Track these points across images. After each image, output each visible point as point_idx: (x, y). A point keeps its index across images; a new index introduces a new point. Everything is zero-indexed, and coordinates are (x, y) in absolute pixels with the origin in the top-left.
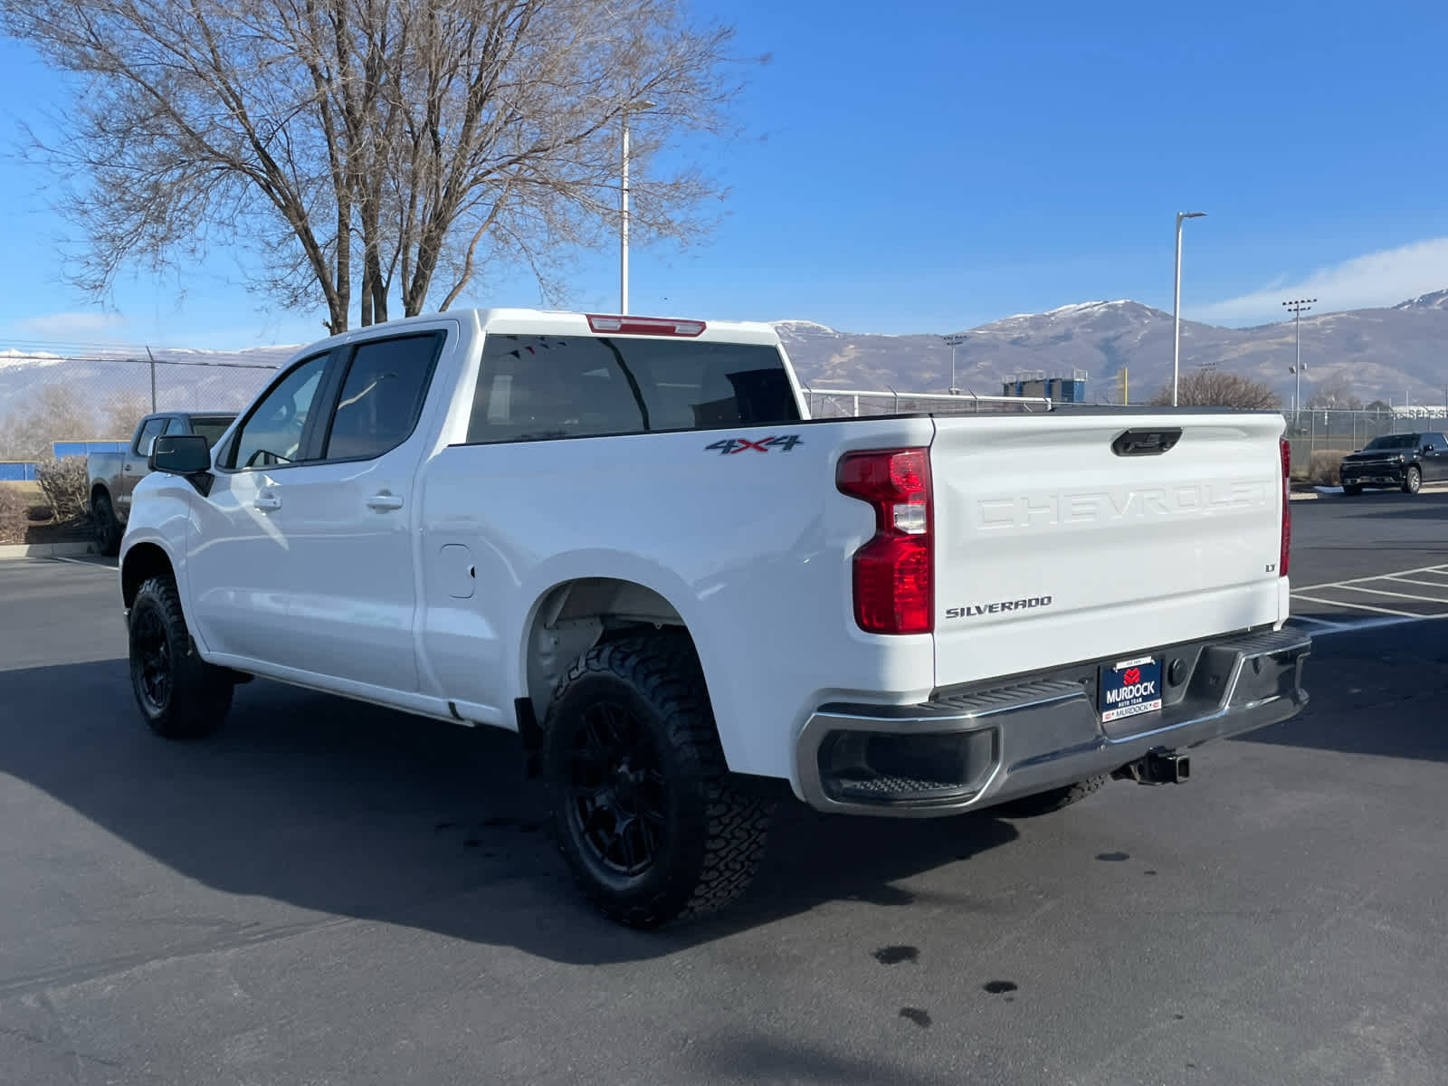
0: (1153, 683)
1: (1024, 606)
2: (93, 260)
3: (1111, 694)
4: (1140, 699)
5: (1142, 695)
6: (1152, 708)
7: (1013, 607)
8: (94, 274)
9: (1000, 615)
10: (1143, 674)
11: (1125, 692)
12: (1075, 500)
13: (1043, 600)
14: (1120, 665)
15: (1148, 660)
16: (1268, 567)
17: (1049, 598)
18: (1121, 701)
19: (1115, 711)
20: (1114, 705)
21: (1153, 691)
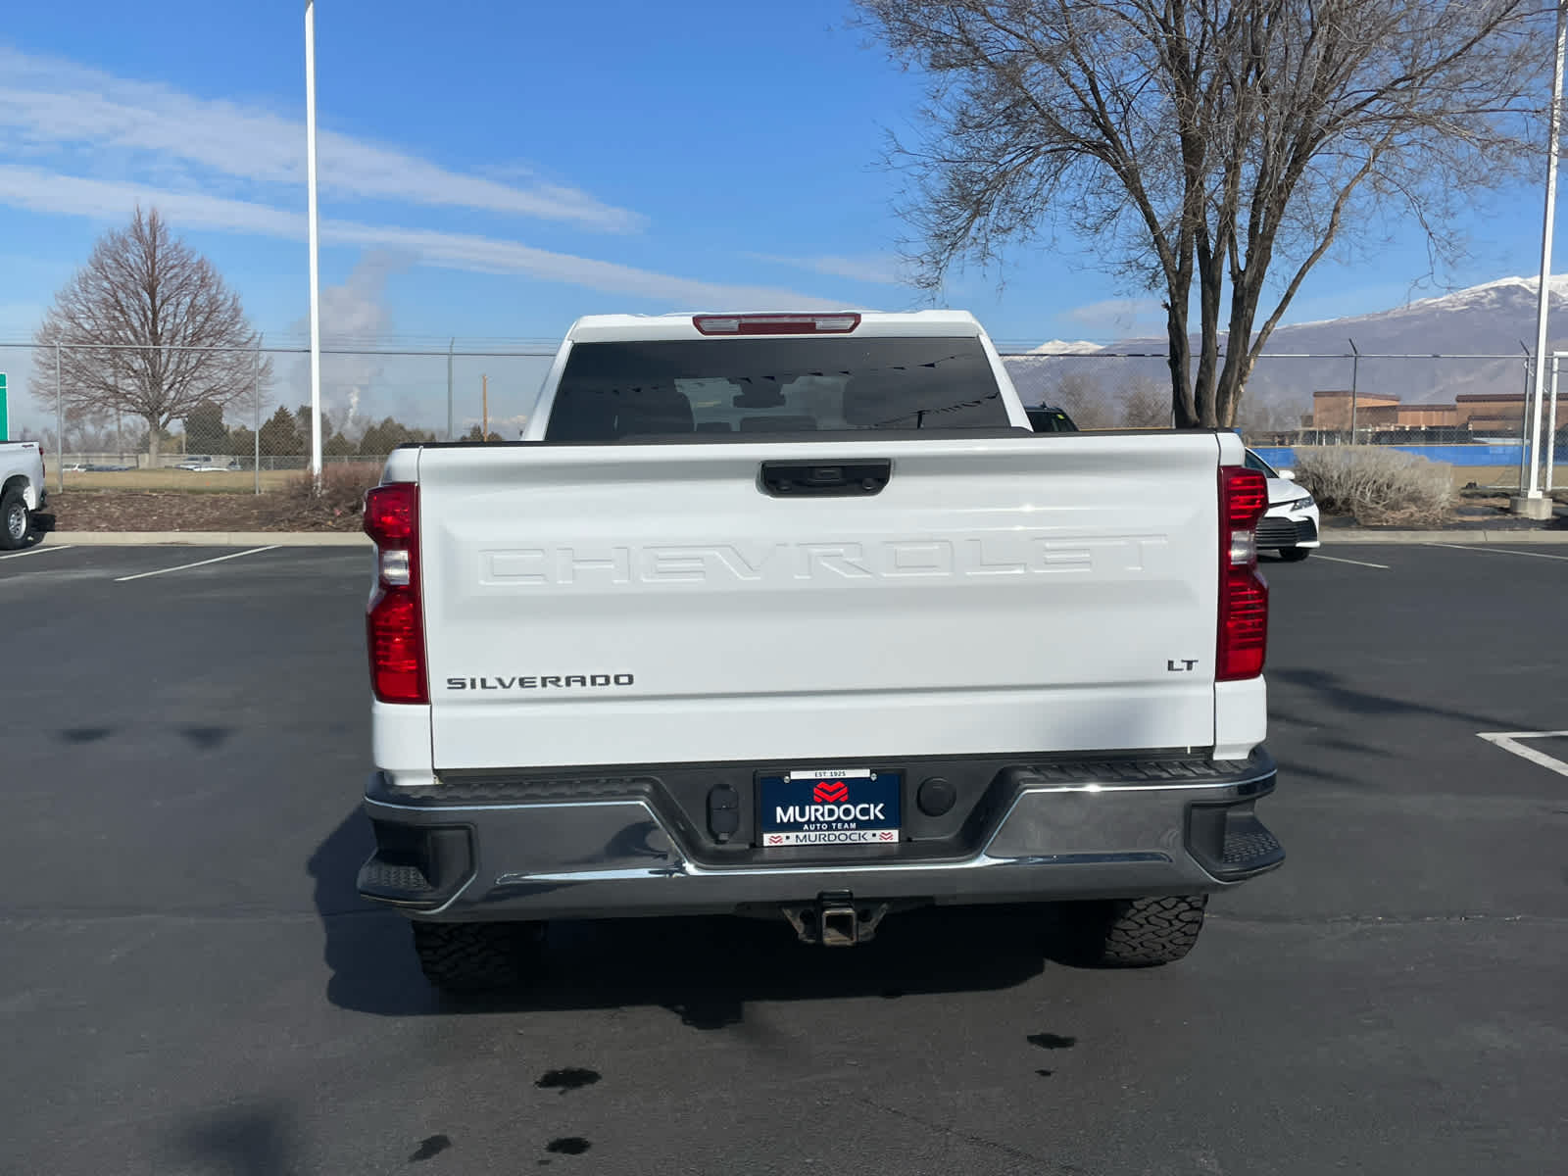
0: (881, 805)
1: (583, 683)
2: (926, 258)
3: (785, 812)
4: (853, 825)
5: (855, 819)
6: (877, 840)
7: (563, 682)
8: (928, 272)
9: (539, 691)
10: (855, 791)
11: (812, 811)
12: (662, 554)
13: (617, 678)
14: (795, 775)
15: (865, 773)
16: (1171, 663)
17: (631, 678)
18: (809, 822)
19: (793, 835)
20: (795, 826)
21: (882, 817)
